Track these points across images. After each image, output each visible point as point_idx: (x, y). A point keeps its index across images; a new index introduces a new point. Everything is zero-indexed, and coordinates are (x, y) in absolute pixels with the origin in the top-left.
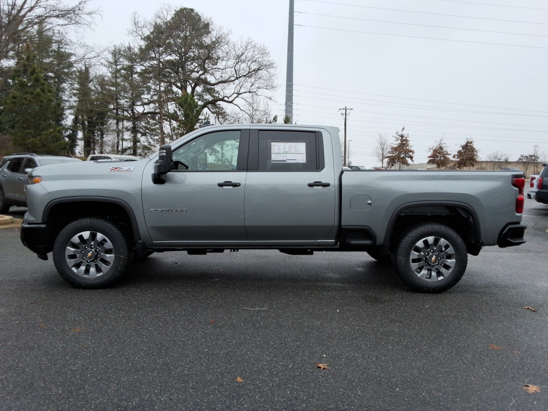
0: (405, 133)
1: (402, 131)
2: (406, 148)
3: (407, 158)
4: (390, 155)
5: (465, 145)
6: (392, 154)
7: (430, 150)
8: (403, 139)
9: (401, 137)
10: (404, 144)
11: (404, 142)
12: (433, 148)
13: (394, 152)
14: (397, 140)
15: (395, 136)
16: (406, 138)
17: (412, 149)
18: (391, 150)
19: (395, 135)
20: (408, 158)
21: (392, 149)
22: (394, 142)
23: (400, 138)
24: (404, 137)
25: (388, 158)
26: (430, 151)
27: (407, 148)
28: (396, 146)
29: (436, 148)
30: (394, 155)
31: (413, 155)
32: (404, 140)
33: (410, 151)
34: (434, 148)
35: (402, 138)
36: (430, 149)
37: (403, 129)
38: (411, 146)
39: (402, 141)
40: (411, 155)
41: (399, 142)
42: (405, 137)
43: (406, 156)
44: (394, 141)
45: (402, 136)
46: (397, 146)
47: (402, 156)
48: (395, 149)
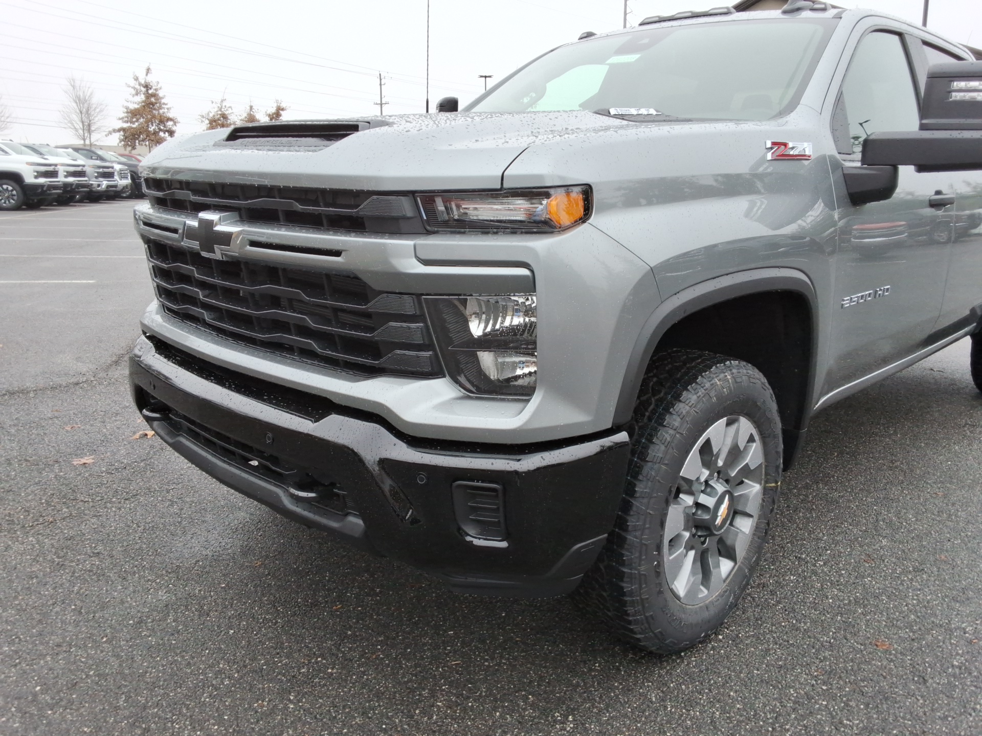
0: (151, 79)
1: (147, 75)
2: (159, 114)
3: (161, 134)
4: (125, 125)
5: (274, 114)
6: (129, 124)
7: (204, 119)
8: (150, 92)
9: (144, 87)
10: (153, 104)
11: (153, 100)
12: (208, 114)
13: (134, 120)
14: (137, 94)
15: (132, 85)
16: (156, 90)
17: (171, 115)
18: (126, 115)
19: (133, 83)
20: (165, 133)
21: (127, 112)
22: (131, 98)
23: (144, 89)
24: (151, 89)
25: (122, 133)
26: (202, 121)
27: (161, 111)
28: (136, 106)
29: (214, 116)
30: (134, 126)
31: (174, 128)
32: (154, 95)
33: (169, 119)
34: (211, 115)
35: (147, 90)
36: (203, 117)
37: (148, 71)
38: (168, 109)
39: (148, 96)
40: (170, 128)
41: (142, 97)
42: (154, 88)
43: (161, 130)
44: (131, 96)
45: (147, 86)
46: (139, 106)
47: (152, 128)
48: (134, 114)
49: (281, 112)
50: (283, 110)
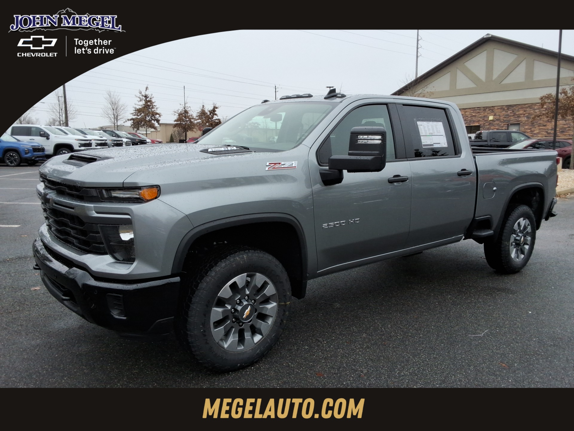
0: (148, 93)
1: (146, 91)
2: (152, 111)
3: (153, 122)
4: (134, 117)
5: (212, 110)
6: (136, 117)
7: (175, 114)
8: (148, 99)
9: (144, 97)
10: (149, 106)
11: (149, 103)
12: (178, 111)
13: (139, 114)
14: (141, 101)
15: (138, 96)
16: (151, 98)
17: (158, 112)
18: (135, 111)
19: (139, 95)
20: (154, 121)
21: (135, 110)
22: (138, 103)
23: (144, 98)
24: (148, 98)
25: (132, 121)
26: (175, 115)
27: (153, 110)
28: (140, 107)
29: (181, 112)
30: (139, 117)
31: (159, 118)
32: (150, 101)
33: (157, 114)
34: (179, 111)
35: (146, 99)
36: (175, 112)
37: (147, 88)
38: (156, 108)
39: (147, 102)
40: (157, 119)
41: (143, 102)
42: (150, 97)
43: (152, 119)
44: (138, 102)
45: (146, 97)
46: (141, 107)
47: (148, 119)
48: (139, 111)
49: (216, 109)
50: (217, 108)
